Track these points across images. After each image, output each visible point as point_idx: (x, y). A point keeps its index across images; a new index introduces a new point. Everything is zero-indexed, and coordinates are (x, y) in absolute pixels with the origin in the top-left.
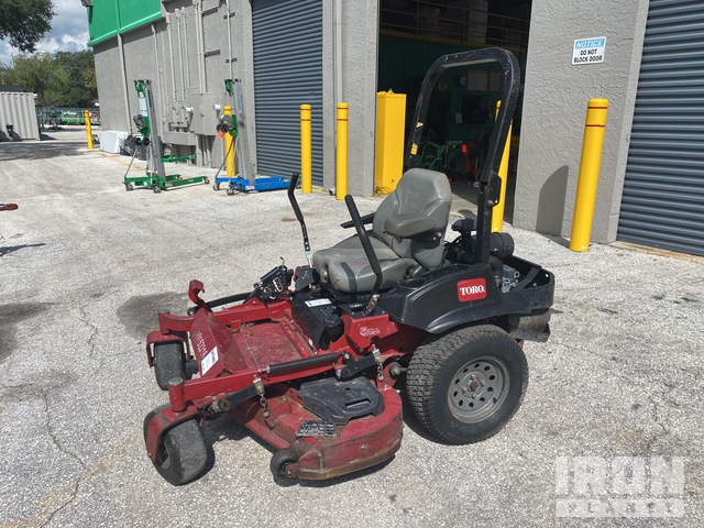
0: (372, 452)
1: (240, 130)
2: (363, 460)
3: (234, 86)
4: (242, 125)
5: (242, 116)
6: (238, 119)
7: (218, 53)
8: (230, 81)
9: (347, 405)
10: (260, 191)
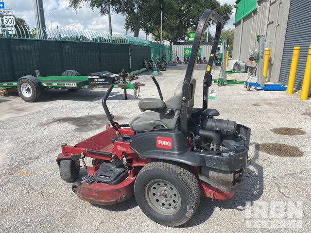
0: (99, 198)
1: (260, 60)
2: (95, 200)
3: (261, 39)
4: (262, 57)
5: (263, 53)
6: (260, 55)
7: (272, 22)
8: (259, 36)
9: (101, 175)
10: (265, 90)
